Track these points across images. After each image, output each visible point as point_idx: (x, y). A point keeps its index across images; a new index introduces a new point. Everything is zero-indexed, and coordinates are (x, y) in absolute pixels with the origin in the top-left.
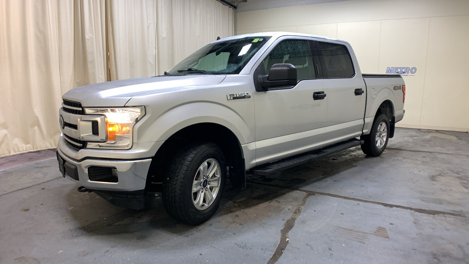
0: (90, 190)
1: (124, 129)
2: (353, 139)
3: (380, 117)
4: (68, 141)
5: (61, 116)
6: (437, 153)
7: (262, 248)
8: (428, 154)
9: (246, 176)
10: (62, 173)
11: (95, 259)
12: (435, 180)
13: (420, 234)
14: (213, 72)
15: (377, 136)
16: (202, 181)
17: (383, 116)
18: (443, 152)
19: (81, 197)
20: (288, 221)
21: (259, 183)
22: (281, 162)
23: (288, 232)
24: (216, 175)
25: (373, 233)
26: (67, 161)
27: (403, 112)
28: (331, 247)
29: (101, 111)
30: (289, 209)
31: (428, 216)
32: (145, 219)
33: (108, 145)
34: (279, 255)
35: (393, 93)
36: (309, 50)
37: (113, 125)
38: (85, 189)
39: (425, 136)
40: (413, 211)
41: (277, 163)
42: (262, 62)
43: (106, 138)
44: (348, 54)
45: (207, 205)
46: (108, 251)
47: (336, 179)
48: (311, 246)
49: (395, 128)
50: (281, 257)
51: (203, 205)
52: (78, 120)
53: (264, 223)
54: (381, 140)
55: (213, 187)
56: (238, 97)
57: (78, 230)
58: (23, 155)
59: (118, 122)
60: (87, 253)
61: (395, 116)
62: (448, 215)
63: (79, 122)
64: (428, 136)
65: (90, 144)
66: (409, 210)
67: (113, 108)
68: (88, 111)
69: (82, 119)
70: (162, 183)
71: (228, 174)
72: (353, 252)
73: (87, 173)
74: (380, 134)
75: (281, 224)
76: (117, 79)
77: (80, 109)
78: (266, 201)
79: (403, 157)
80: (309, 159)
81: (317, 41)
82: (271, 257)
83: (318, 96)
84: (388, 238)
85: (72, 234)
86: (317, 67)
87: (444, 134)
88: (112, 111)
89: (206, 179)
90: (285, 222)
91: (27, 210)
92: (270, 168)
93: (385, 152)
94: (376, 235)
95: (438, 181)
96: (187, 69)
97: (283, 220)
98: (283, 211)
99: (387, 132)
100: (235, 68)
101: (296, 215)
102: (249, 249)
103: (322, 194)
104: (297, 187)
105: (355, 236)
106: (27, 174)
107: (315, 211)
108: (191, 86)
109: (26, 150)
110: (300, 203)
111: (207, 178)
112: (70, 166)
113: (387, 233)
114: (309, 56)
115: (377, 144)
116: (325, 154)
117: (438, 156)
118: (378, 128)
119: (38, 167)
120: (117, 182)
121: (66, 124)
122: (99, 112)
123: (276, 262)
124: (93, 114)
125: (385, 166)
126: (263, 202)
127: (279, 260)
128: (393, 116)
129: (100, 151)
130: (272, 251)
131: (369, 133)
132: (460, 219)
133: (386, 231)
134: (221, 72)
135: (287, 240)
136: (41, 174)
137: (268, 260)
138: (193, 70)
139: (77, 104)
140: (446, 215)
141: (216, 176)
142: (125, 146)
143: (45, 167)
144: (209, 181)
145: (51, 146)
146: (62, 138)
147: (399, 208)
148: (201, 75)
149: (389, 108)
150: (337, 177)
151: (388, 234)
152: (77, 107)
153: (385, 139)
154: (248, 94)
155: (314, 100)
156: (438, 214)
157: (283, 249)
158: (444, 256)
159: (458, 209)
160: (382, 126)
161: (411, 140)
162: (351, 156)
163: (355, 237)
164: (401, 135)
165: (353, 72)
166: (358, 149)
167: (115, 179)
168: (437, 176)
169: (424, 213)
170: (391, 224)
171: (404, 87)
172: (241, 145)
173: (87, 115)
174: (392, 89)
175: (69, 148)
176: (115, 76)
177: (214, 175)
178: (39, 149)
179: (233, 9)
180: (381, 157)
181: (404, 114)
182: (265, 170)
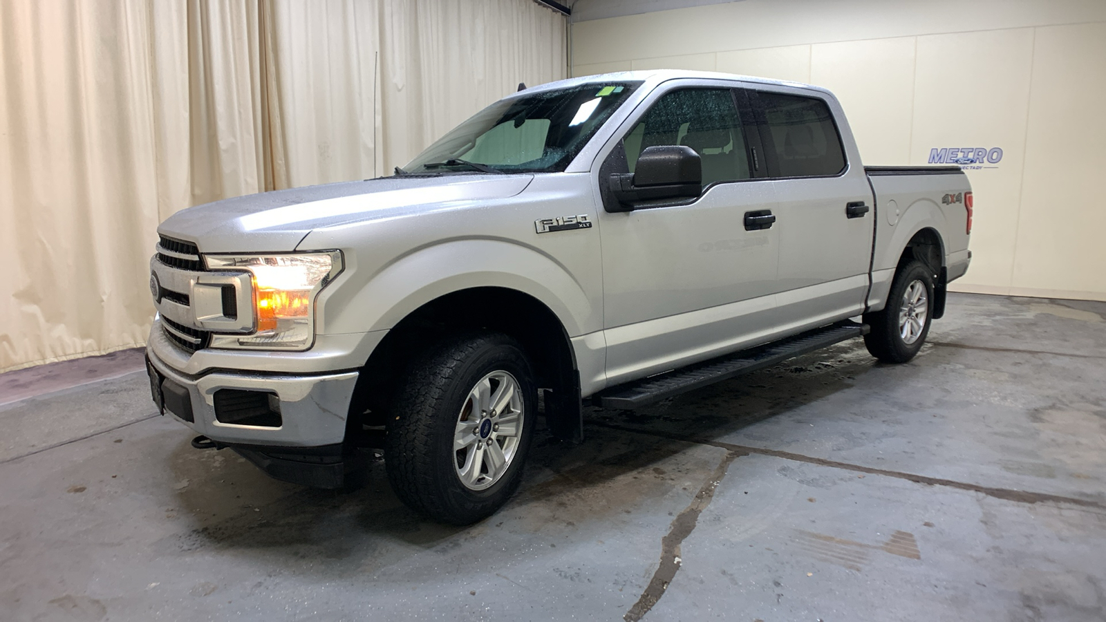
0: (220, 445)
1: (297, 304)
2: (843, 323)
3: (909, 269)
4: (169, 333)
5: (154, 273)
6: (1050, 355)
7: (616, 580)
8: (1028, 356)
9: (582, 410)
10: (158, 406)
11: (230, 602)
12: (1041, 420)
13: (996, 548)
14: (506, 168)
15: (901, 314)
16: (478, 422)
17: (917, 267)
18: (1063, 352)
19: (204, 459)
20: (681, 517)
21: (617, 427)
22: (667, 378)
23: (680, 542)
24: (512, 410)
25: (882, 545)
26: (168, 379)
27: (967, 256)
28: (780, 577)
29: (242, 262)
30: (685, 489)
31: (1019, 506)
32: (349, 511)
33: (258, 340)
34: (656, 597)
35: (941, 210)
36: (733, 111)
37: (270, 295)
38: (208, 441)
39: (1024, 314)
40: (981, 495)
41: (658, 381)
42: (619, 143)
43: (254, 323)
44: (830, 121)
45: (491, 479)
46: (260, 584)
47: (799, 418)
48: (731, 575)
49: (947, 295)
50: (659, 601)
51: (480, 480)
52: (189, 283)
53: (624, 522)
54: (912, 324)
55: (505, 437)
56: (561, 225)
57: (194, 535)
58: (76, 363)
59: (282, 288)
60: (214, 589)
61: (946, 266)
62: (1068, 505)
63: (192, 287)
64: (1030, 314)
65: (220, 338)
66: (972, 492)
67: (270, 255)
68: (212, 262)
69: (200, 282)
70: (383, 427)
71: (542, 405)
72: (831, 589)
73: (212, 404)
74: (911, 310)
75: (663, 524)
76: (289, 185)
77: (196, 258)
78: (631, 470)
79: (965, 365)
80: (735, 370)
81: (753, 91)
82: (637, 600)
83: (757, 220)
84: (919, 558)
85: (181, 545)
86: (754, 151)
87: (1069, 307)
88: (268, 261)
89: (488, 417)
90: (674, 518)
91: (82, 490)
92: (640, 393)
93: (923, 351)
94: (890, 551)
95: (1048, 421)
96: (445, 162)
97: (670, 514)
98: (669, 493)
99: (926, 305)
100: (557, 156)
101: (701, 502)
102: (586, 581)
103: (766, 452)
104: (707, 436)
105: (840, 553)
106: (83, 407)
107: (746, 493)
108: (456, 200)
109: (82, 353)
110: (713, 473)
111: (491, 417)
112: (173, 388)
113: (916, 546)
114: (735, 126)
115: (902, 333)
116: (774, 357)
117: (1051, 362)
118: (906, 296)
119: (107, 391)
120: (279, 426)
121: (164, 294)
122: (237, 264)
123: (647, 614)
124: (224, 270)
125: (920, 385)
126: (624, 472)
127: (654, 608)
128: (943, 265)
129: (241, 355)
130: (640, 587)
131: (882, 307)
132: (1095, 513)
133: (914, 541)
134: (524, 167)
135: (675, 562)
136: (114, 406)
137: (629, 608)
138: (459, 164)
139: (188, 246)
140: (1063, 505)
141: (513, 412)
142: (299, 342)
143: (125, 390)
144: (496, 424)
145: (135, 341)
146: (158, 325)
147: (948, 488)
148: (477, 174)
149: (931, 246)
150: (805, 411)
151: (919, 548)
152: (188, 252)
153: (922, 322)
154: (585, 217)
155: (747, 230)
156: (1042, 502)
157: (666, 582)
158: (1052, 601)
159: (1090, 489)
160: (915, 290)
161: (987, 322)
162: (840, 361)
163: (840, 555)
164: (965, 310)
165: (843, 161)
166: (858, 345)
167: (275, 419)
168: (1047, 409)
169: (1007, 499)
170: (927, 524)
171: (968, 195)
172: (569, 338)
173: (211, 271)
174: (940, 201)
175: (172, 347)
176: (283, 178)
177: (507, 410)
178: (111, 351)
179: (562, 14)
180: (912, 365)
181: (969, 261)
182: (629, 397)
